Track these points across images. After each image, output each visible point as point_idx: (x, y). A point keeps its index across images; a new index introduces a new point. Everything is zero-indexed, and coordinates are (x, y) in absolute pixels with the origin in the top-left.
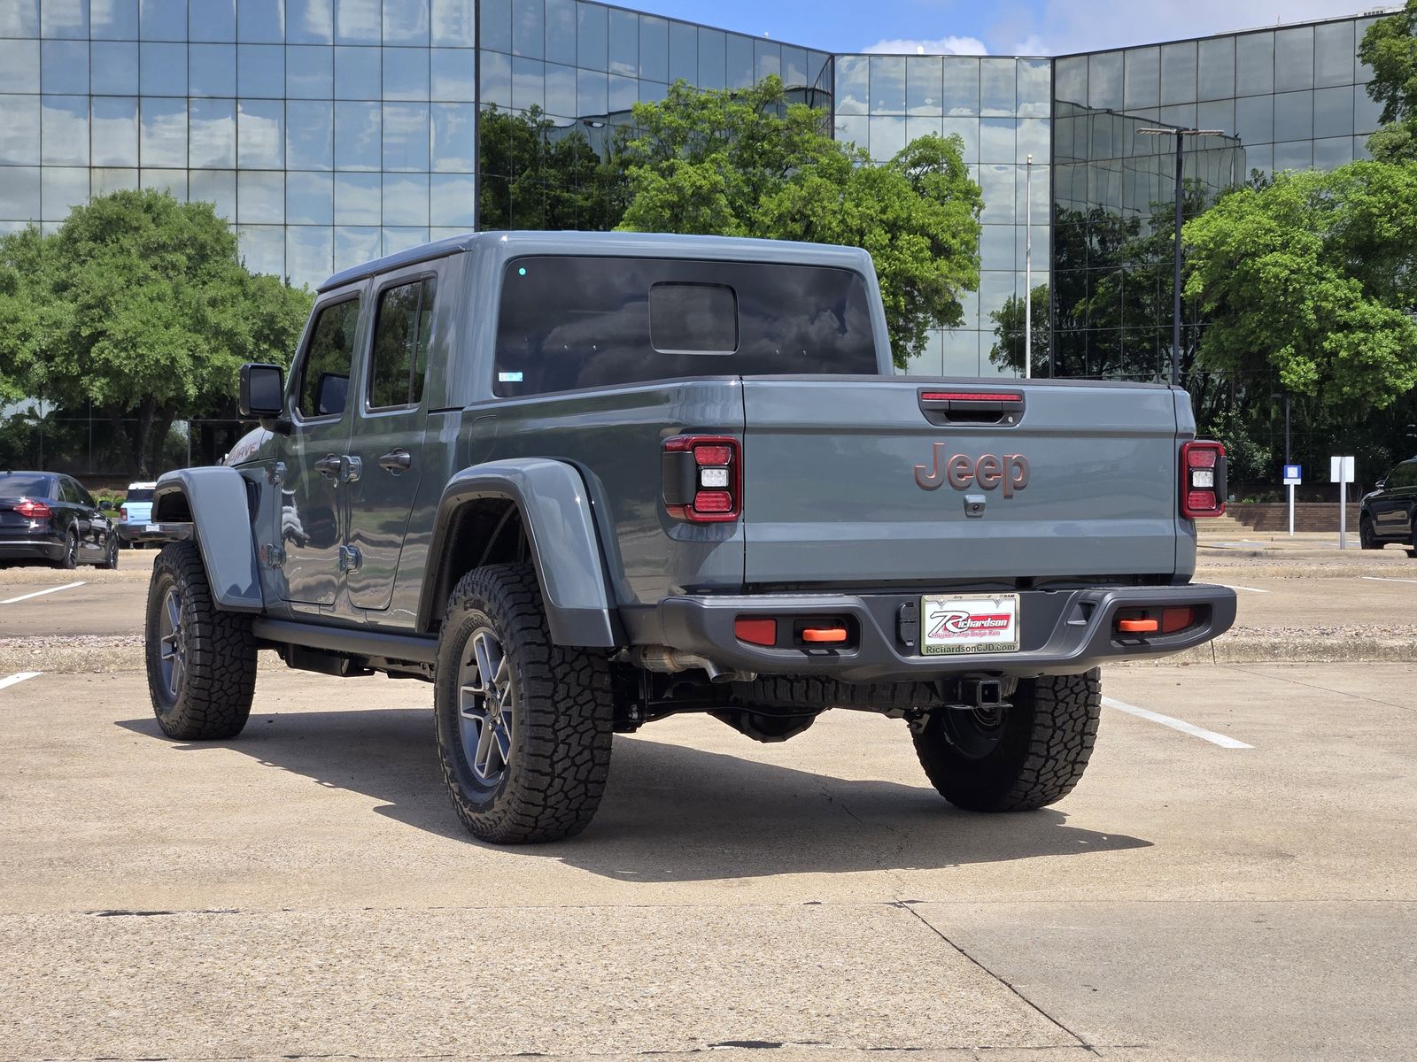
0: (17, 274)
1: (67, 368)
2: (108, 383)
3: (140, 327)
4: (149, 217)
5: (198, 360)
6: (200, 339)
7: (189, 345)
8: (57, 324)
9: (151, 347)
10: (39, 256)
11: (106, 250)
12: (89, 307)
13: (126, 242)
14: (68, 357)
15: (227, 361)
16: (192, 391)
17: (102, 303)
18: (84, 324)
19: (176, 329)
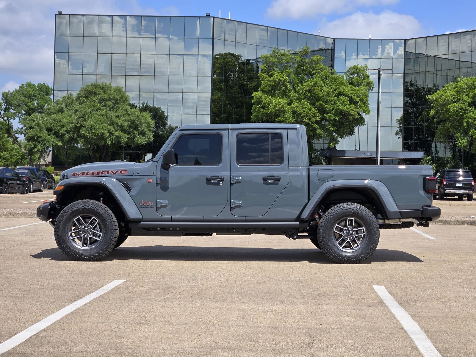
0: (64, 107)
1: (73, 136)
2: (84, 140)
3: (93, 124)
4: (102, 91)
5: (111, 134)
6: (111, 127)
7: (108, 129)
8: (72, 122)
9: (96, 130)
10: (72, 102)
11: (88, 100)
12: (80, 118)
13: (94, 98)
14: (74, 133)
15: (119, 134)
16: (110, 143)
17: (83, 117)
18: (79, 123)
19: (104, 124)
